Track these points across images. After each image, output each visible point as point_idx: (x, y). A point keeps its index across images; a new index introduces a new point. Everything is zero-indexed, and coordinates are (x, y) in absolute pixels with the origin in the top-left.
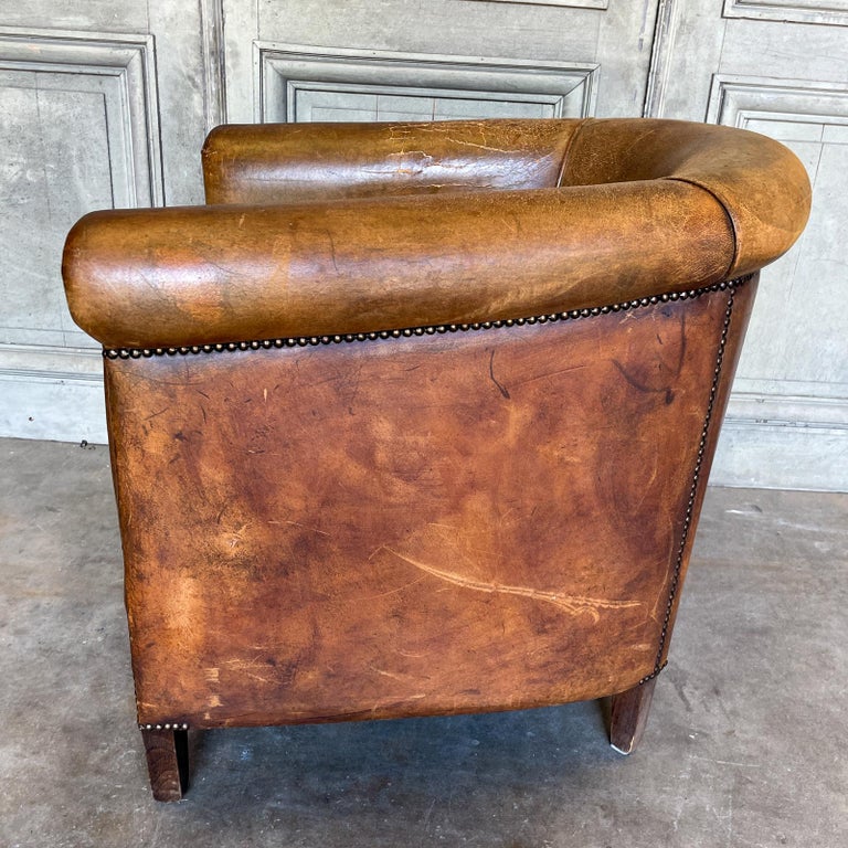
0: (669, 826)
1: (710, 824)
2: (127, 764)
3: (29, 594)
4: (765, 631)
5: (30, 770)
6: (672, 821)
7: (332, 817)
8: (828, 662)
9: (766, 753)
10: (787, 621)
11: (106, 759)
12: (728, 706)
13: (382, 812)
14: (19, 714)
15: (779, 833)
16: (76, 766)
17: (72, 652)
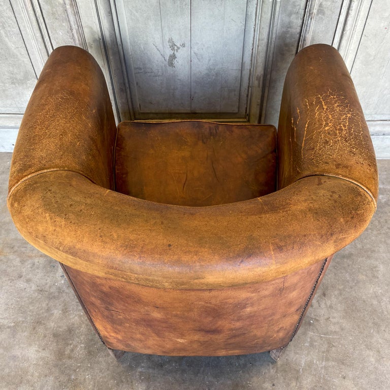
0: (298, 371)
1: (315, 370)
2: (81, 352)
3: (29, 257)
4: (350, 256)
5: (43, 359)
6: (300, 369)
7: (164, 375)
8: (376, 274)
9: (342, 329)
10: (361, 249)
11: (72, 350)
12: (329, 303)
13: (184, 371)
14: (34, 328)
15: (343, 373)
16: (60, 355)
17: (52, 290)
